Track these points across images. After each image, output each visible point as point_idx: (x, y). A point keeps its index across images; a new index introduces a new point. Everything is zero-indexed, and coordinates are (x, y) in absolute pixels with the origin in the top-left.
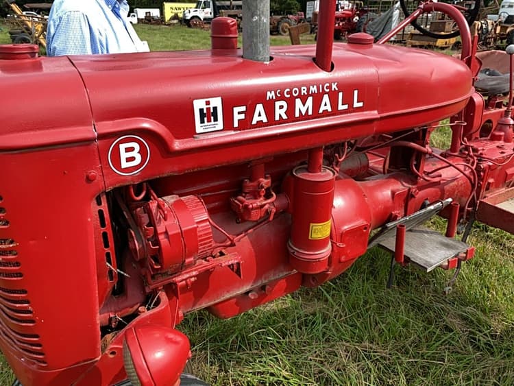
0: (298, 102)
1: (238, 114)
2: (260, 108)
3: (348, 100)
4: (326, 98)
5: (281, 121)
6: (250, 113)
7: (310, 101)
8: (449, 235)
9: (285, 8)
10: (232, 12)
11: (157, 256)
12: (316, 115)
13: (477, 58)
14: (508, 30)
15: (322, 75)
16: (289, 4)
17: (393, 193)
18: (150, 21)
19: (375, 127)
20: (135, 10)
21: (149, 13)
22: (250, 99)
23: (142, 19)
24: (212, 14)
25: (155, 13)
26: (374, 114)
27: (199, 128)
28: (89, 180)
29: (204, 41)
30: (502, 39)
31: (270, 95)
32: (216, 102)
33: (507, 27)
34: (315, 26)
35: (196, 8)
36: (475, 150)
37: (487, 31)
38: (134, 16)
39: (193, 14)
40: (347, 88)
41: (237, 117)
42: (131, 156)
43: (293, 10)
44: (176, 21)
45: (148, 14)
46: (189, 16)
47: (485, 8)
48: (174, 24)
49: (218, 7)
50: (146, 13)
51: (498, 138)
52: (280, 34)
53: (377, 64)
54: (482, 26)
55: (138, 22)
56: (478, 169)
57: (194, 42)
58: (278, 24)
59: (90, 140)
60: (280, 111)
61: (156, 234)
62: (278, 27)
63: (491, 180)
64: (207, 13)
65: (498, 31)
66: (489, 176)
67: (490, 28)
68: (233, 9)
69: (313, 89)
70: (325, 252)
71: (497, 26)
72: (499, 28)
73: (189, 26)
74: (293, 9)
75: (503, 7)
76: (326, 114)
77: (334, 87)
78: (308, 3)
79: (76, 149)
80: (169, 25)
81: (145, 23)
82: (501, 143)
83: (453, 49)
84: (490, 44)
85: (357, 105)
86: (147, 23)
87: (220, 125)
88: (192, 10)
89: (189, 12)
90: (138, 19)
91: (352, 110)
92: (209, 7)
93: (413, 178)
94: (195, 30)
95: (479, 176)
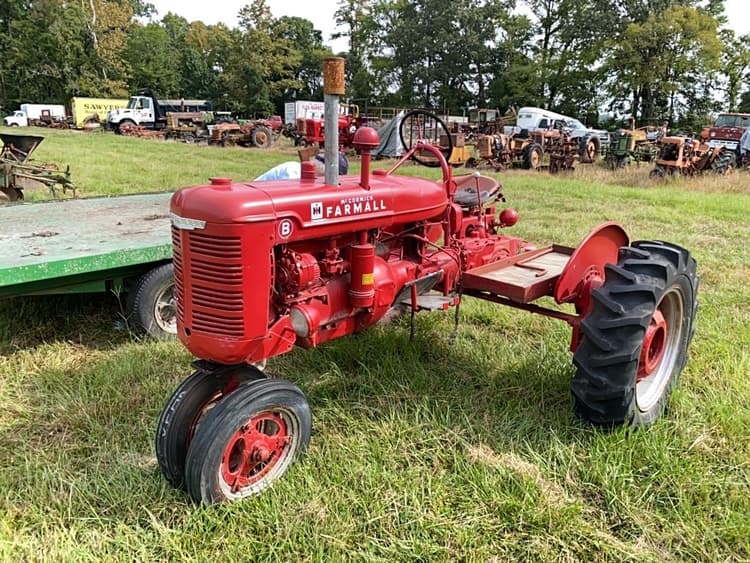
0: (355, 205)
1: (329, 210)
2: (338, 208)
3: (378, 205)
4: (368, 204)
5: (348, 215)
6: (334, 210)
7: (360, 205)
8: (445, 295)
9: (254, 110)
10: (184, 115)
11: (297, 278)
12: (364, 213)
13: (453, 182)
14: (524, 145)
15: (365, 192)
16: (259, 104)
17: (407, 270)
18: (49, 123)
19: (393, 220)
20: (22, 106)
21: (49, 111)
22: (334, 203)
23: (35, 120)
24: (153, 116)
25: (58, 111)
26: (392, 213)
27: (313, 217)
28: (271, 238)
29: (150, 154)
30: (518, 155)
31: (343, 202)
32: (320, 205)
33: (522, 142)
34: (301, 136)
35: (129, 107)
36: (460, 244)
37: (501, 147)
38: (22, 115)
39: (123, 116)
40: (378, 199)
41: (329, 212)
42: (286, 229)
43: (265, 113)
44: (95, 125)
45: (46, 114)
46: (116, 120)
47: (502, 118)
48: (91, 129)
49: (161, 107)
50: (43, 111)
51: (476, 236)
52: (255, 146)
53: (392, 187)
54: (495, 142)
55: (29, 125)
56: (462, 256)
57: (137, 156)
58: (252, 133)
59: (273, 220)
60: (347, 210)
61: (296, 267)
62: (251, 137)
63: (472, 264)
64: (145, 115)
65: (513, 147)
66: (470, 260)
67: (504, 143)
68: (186, 111)
69: (362, 199)
70: (371, 293)
71: (511, 140)
72: (513, 143)
73: (118, 132)
74: (265, 110)
75: (520, 117)
76: (368, 212)
77: (371, 198)
78: (286, 105)
79: (268, 223)
80: (83, 129)
81: (40, 125)
82: (478, 239)
83: (467, 166)
84: (505, 160)
85: (383, 207)
86: (43, 126)
87: (321, 215)
88: (121, 111)
89: (118, 113)
90: (28, 119)
91: (380, 210)
92: (148, 107)
93: (419, 260)
94: (129, 138)
95: (463, 260)
